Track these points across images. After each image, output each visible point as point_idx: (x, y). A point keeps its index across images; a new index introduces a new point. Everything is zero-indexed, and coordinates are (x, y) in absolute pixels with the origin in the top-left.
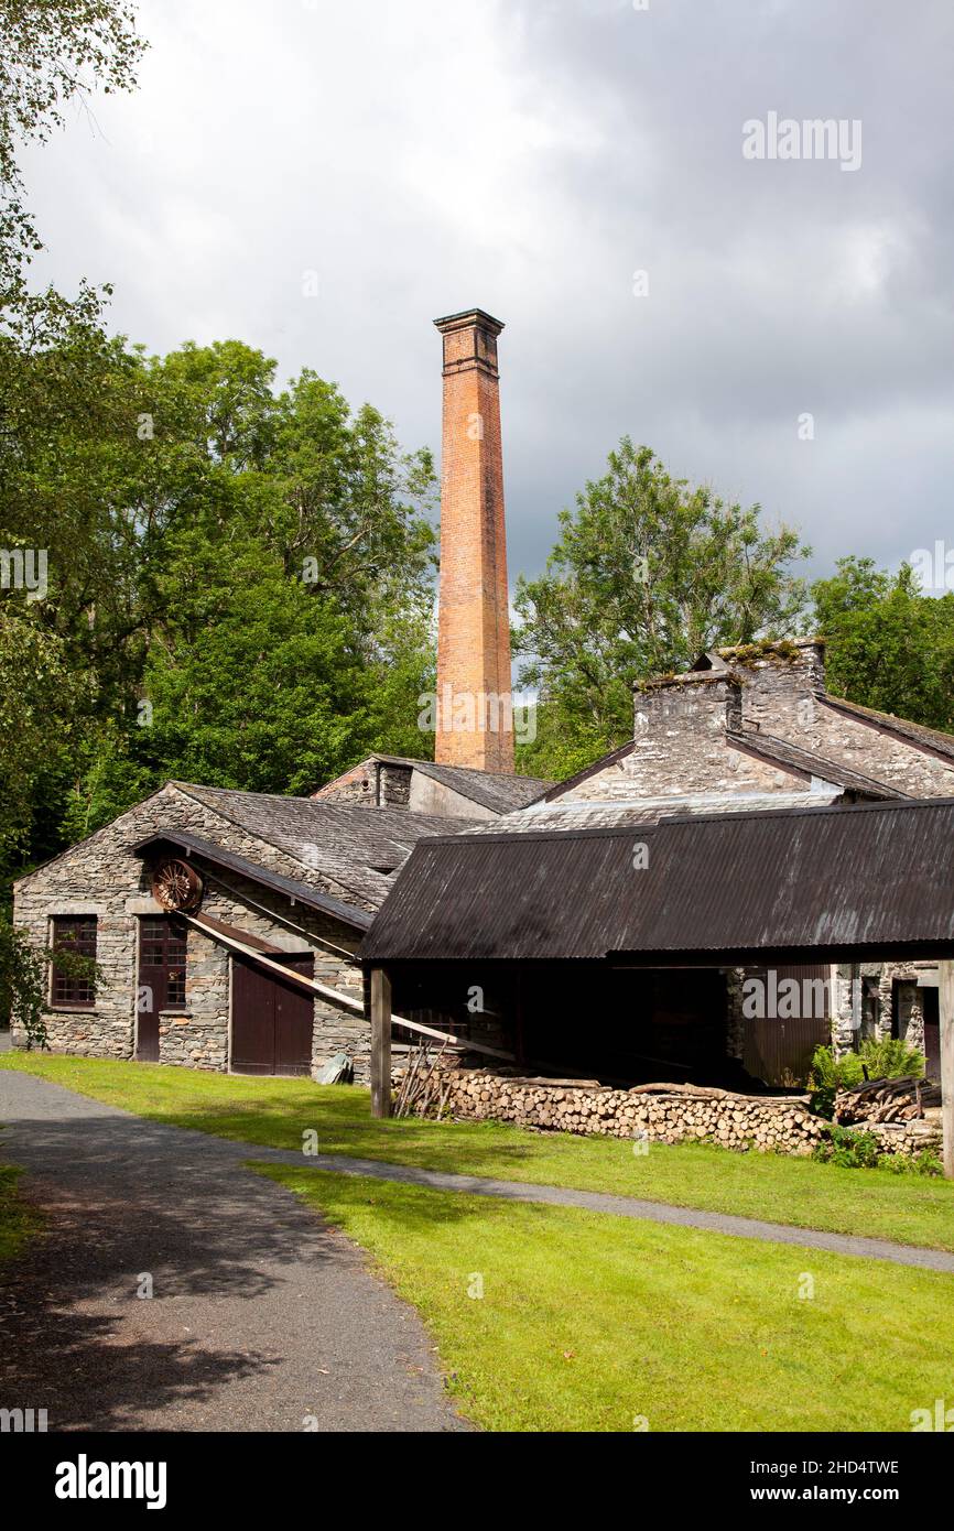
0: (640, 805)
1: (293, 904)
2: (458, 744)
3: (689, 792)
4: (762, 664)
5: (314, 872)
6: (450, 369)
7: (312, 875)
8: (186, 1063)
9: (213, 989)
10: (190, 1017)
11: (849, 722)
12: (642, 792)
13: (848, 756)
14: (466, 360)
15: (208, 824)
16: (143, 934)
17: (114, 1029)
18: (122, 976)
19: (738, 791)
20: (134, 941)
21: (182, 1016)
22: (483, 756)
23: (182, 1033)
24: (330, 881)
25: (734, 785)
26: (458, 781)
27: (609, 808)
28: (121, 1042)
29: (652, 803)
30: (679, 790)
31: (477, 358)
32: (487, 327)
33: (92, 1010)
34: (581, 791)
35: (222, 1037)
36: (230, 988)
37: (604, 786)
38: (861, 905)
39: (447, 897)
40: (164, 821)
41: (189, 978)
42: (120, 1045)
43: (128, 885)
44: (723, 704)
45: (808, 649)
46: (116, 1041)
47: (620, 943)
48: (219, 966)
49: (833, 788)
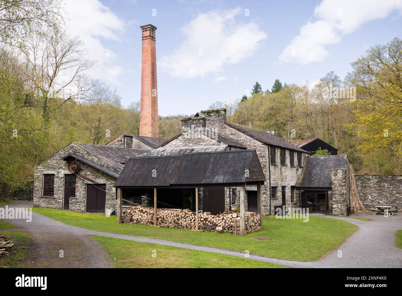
0: (183, 148)
1: (101, 172)
2: (145, 130)
3: (194, 145)
4: (212, 114)
5: (106, 164)
6: (144, 38)
7: (106, 165)
8: (75, 210)
9: (82, 192)
10: (77, 199)
11: (231, 129)
12: (183, 145)
13: (231, 136)
14: (148, 36)
15: (81, 152)
16: (65, 179)
17: (58, 202)
18: (60, 189)
19: (205, 145)
20: (63, 181)
21: (75, 199)
22: (151, 133)
23: (74, 203)
24: (110, 166)
25: (204, 144)
26: (144, 140)
27: (176, 149)
28: (60, 205)
29: (186, 148)
30: (192, 145)
31: (150, 36)
32: (153, 29)
33: (53, 197)
34: (169, 145)
35: (84, 204)
36: (86, 192)
37: (175, 144)
38: (224, 174)
39: (135, 171)
40: (71, 151)
41: (76, 190)
42: (60, 206)
43: (62, 167)
44: (202, 125)
45: (222, 111)
46: (59, 205)
47: (173, 182)
48: (84, 187)
49: (225, 145)
